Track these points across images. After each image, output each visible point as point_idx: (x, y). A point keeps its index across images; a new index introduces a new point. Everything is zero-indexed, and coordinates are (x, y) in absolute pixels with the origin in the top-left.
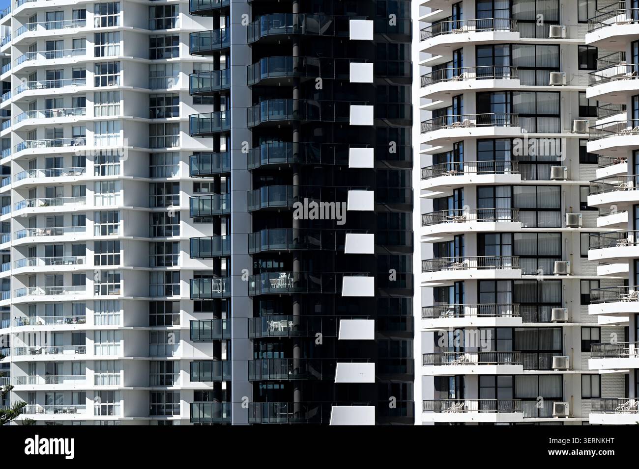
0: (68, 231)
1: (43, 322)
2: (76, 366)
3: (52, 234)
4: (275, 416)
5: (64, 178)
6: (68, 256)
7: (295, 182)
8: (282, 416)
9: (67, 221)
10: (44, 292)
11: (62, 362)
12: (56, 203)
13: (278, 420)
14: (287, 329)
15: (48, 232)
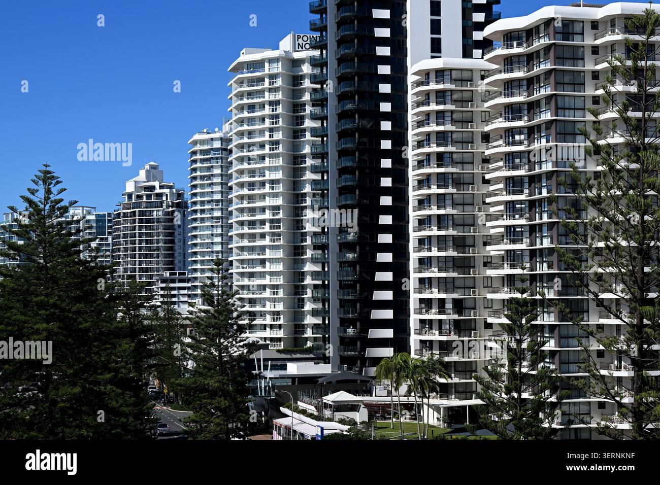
0: (258, 215)
1: (247, 254)
3: (251, 216)
5: (256, 192)
6: (258, 226)
8: (352, 295)
9: (258, 210)
10: (247, 241)
13: (350, 298)
14: (354, 257)
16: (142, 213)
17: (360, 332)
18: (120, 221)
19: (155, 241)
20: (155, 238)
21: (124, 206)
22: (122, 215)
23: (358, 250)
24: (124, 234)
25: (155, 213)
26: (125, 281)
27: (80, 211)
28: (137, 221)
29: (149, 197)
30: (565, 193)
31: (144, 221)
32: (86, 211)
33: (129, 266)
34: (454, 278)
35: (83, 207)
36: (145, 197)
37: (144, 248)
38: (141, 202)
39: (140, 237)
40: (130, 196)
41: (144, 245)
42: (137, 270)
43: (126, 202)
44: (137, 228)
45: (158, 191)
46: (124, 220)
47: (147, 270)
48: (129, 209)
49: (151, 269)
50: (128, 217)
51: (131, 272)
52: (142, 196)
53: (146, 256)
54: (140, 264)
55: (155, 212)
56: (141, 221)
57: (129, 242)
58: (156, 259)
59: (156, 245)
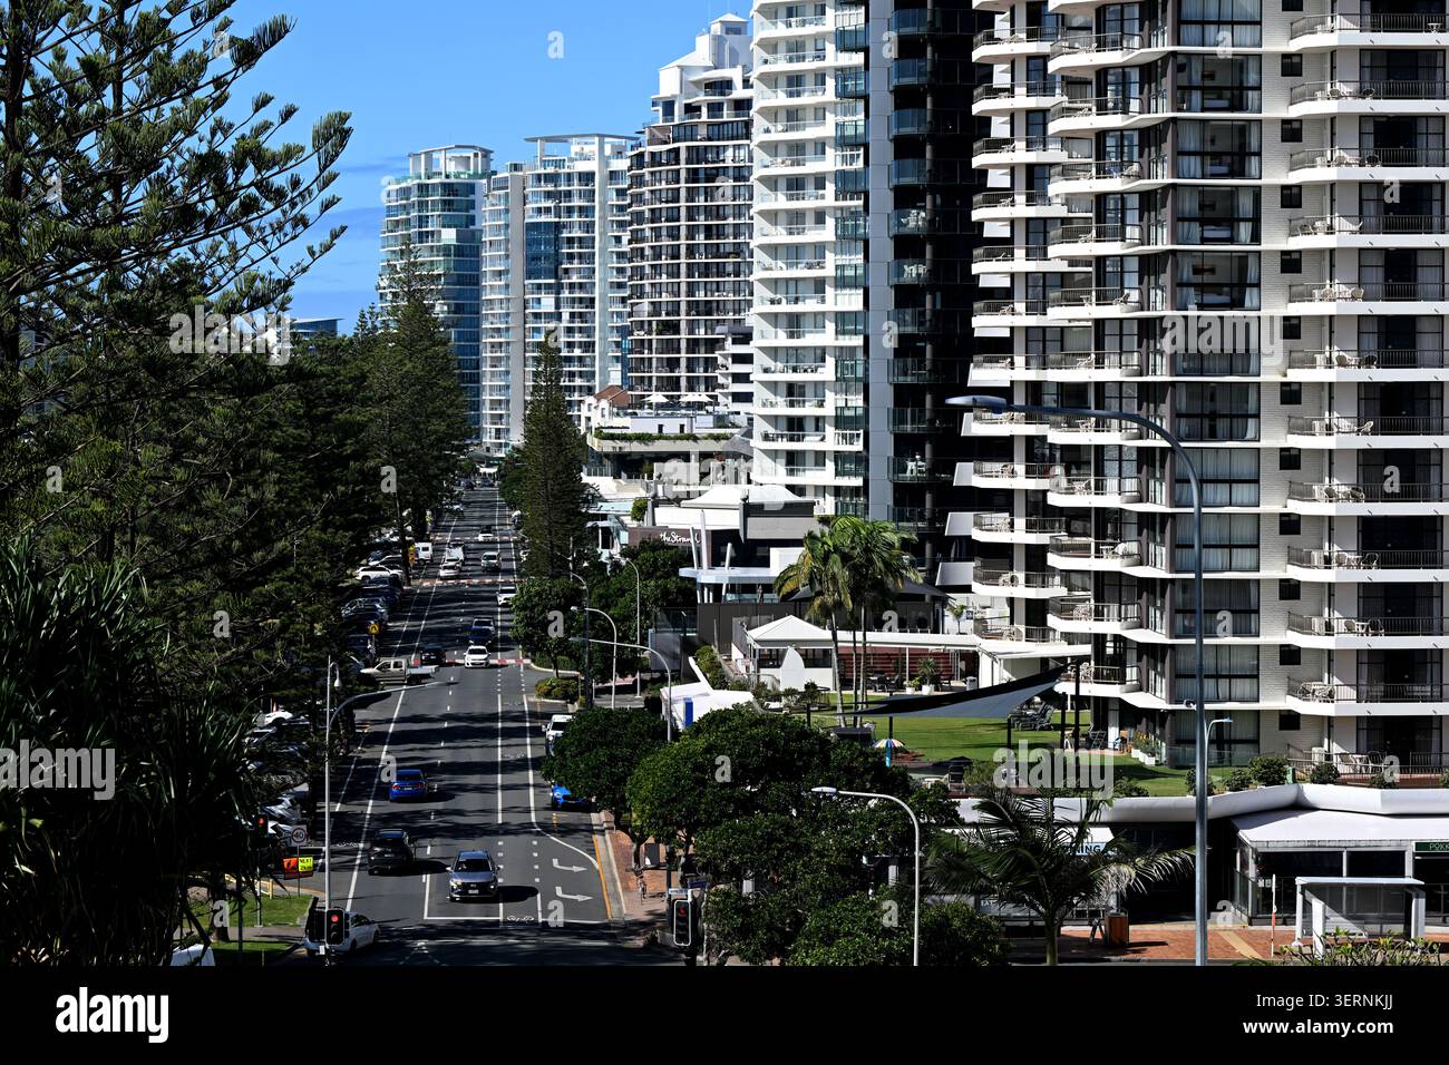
0: (811, 160)
1: (784, 266)
2: (819, 318)
3: (792, 165)
4: (906, 374)
5: (806, 99)
6: (810, 190)
7: (929, 106)
8: (913, 375)
9: (810, 148)
10: (784, 232)
11: (804, 314)
12: (797, 128)
13: (909, 379)
14: (918, 275)
15: (789, 162)
16: (696, 155)
17: (931, 471)
18: (643, 175)
19: (731, 230)
20: (730, 221)
21: (652, 135)
22: (647, 158)
23: (928, 256)
24: (652, 211)
25: (730, 153)
26: (654, 336)
27: (595, 148)
28: (683, 175)
29: (715, 109)
30: (1204, 110)
31: (702, 175)
32: (613, 146)
33: (665, 298)
34: (1062, 328)
35: (602, 136)
36: (704, 110)
37: (702, 249)
38: (696, 125)
39: (690, 218)
40: (668, 106)
41: (701, 239)
42: (683, 307)
43: (661, 124)
44: (683, 194)
45: (739, 93)
46: (652, 173)
47: (708, 308)
48: (666, 143)
49: (719, 306)
50: (661, 164)
51: (667, 314)
52: (698, 109)
53: (706, 270)
54: (690, 293)
55: (731, 150)
56: (693, 176)
57: (664, 232)
58: (732, 279)
59: (731, 240)
